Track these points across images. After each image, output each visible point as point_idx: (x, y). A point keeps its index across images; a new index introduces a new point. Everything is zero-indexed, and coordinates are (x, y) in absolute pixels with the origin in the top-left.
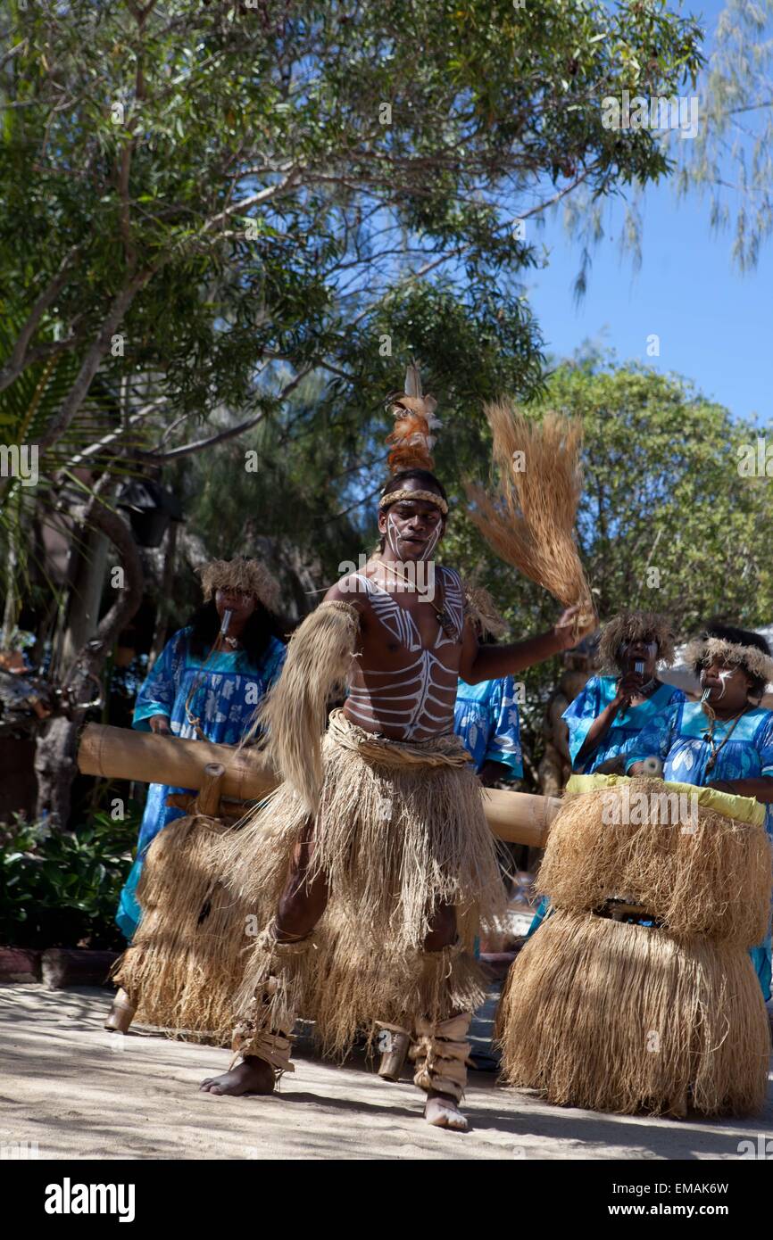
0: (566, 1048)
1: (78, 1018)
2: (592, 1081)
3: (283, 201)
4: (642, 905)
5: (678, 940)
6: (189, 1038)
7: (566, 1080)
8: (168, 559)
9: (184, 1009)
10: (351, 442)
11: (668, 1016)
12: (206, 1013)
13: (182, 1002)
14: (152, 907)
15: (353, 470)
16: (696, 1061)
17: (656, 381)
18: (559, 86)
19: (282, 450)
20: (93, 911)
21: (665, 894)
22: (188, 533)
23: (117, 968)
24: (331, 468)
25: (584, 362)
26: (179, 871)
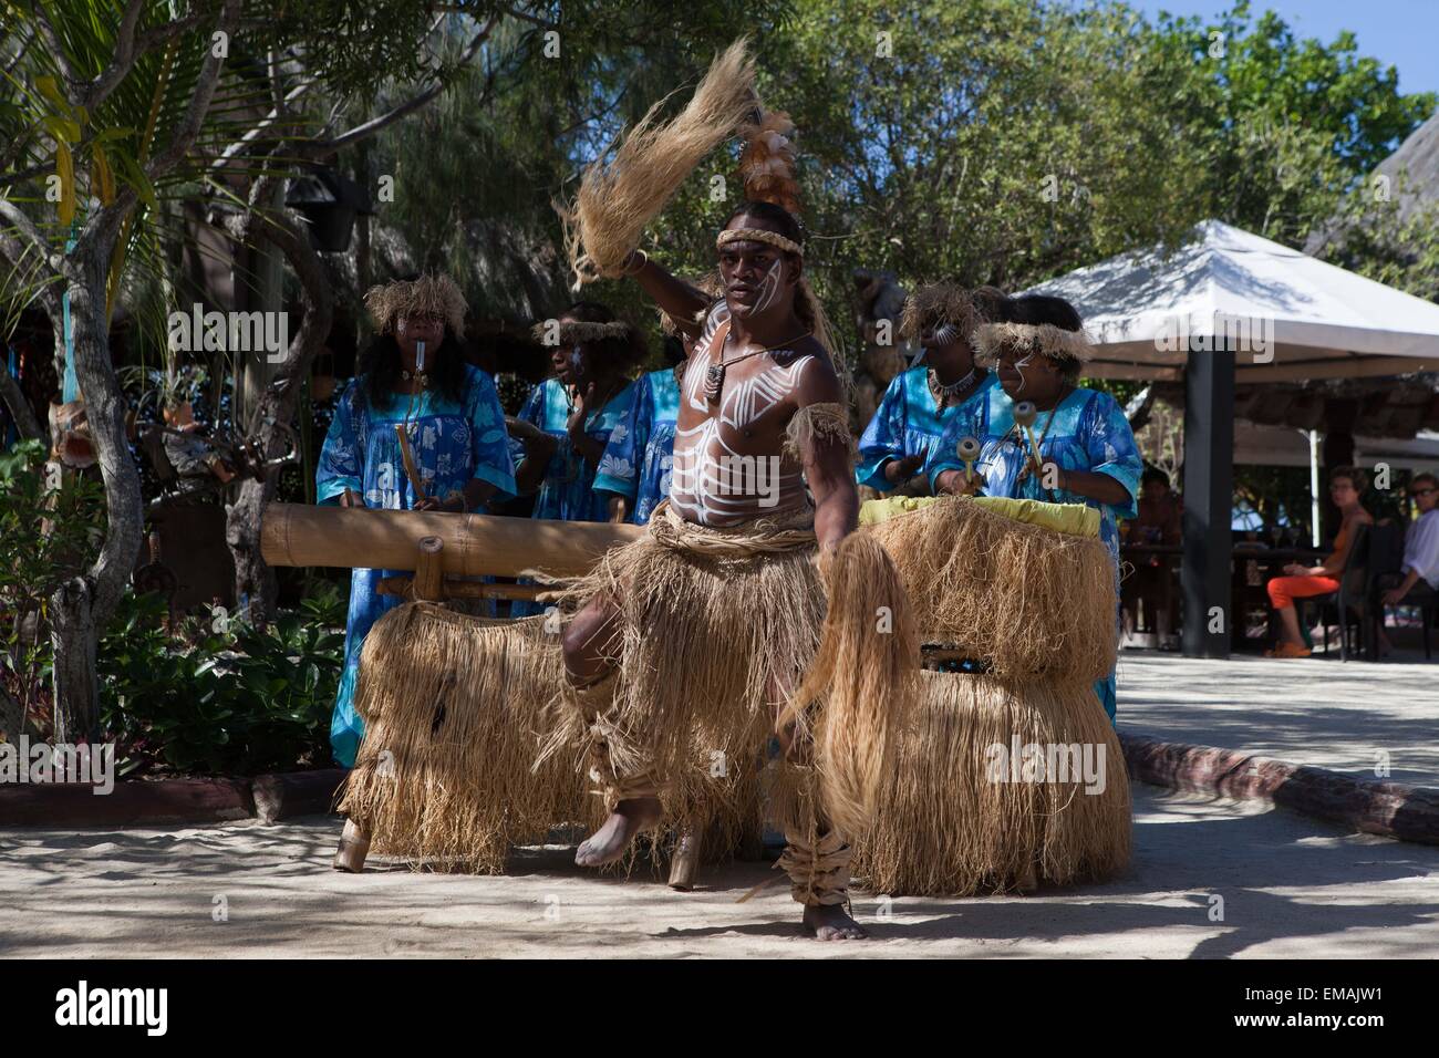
0: (887, 827)
1: (302, 858)
2: (921, 862)
4: (962, 649)
5: (1008, 685)
6: (437, 868)
7: (890, 864)
8: (361, 262)
9: (426, 834)
10: (571, 90)
12: (455, 836)
13: (423, 826)
14: (375, 718)
15: (578, 124)
16: (1041, 824)
19: (486, 109)
20: (310, 723)
21: (988, 630)
22: (383, 226)
23: (341, 796)
24: (550, 125)
26: (401, 672)
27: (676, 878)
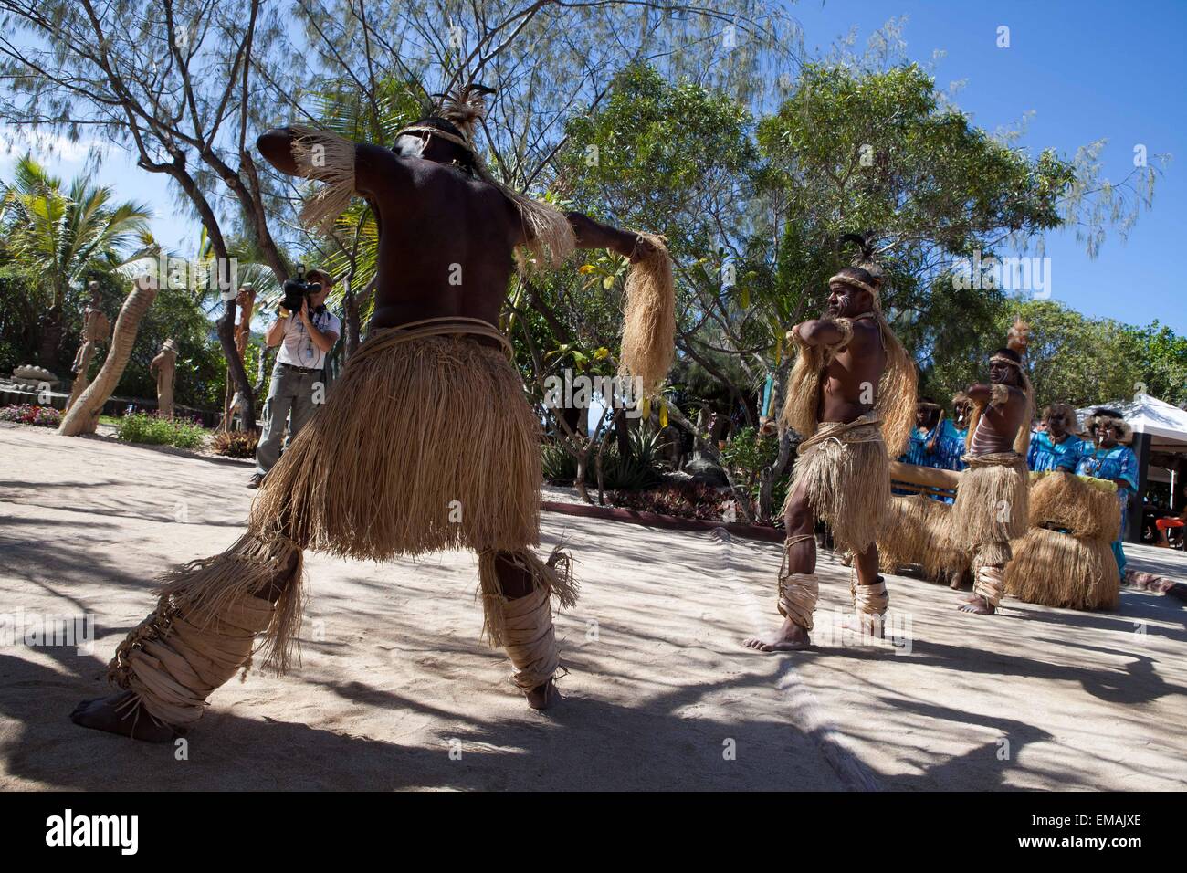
0: (1030, 580)
3: (897, 248)
4: (1063, 524)
5: (1079, 539)
11: (1075, 569)
15: (922, 346)
16: (1087, 588)
17: (1050, 304)
18: (1013, 194)
21: (1073, 519)
25: (1017, 298)
27: (952, 585)
